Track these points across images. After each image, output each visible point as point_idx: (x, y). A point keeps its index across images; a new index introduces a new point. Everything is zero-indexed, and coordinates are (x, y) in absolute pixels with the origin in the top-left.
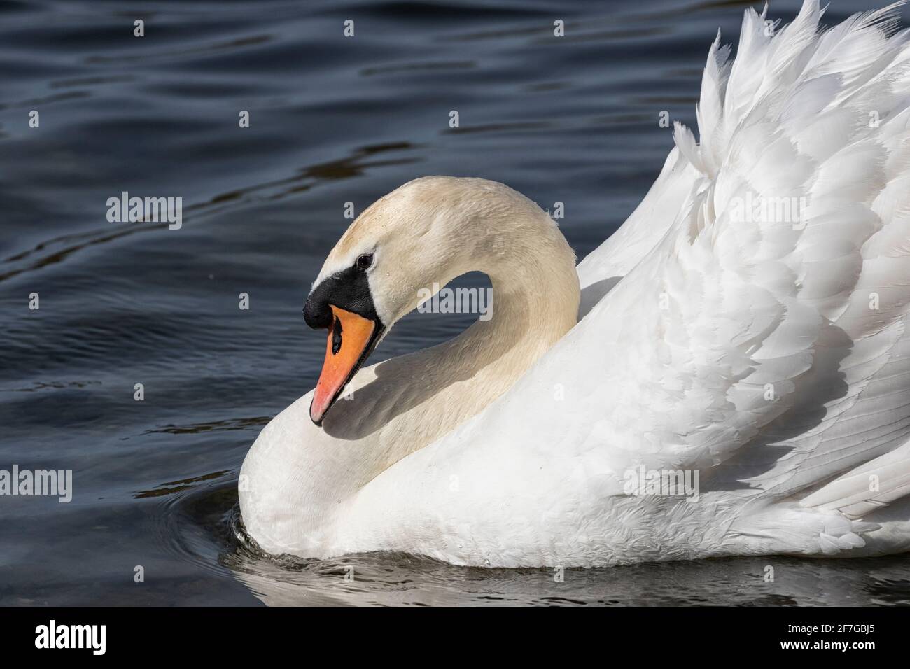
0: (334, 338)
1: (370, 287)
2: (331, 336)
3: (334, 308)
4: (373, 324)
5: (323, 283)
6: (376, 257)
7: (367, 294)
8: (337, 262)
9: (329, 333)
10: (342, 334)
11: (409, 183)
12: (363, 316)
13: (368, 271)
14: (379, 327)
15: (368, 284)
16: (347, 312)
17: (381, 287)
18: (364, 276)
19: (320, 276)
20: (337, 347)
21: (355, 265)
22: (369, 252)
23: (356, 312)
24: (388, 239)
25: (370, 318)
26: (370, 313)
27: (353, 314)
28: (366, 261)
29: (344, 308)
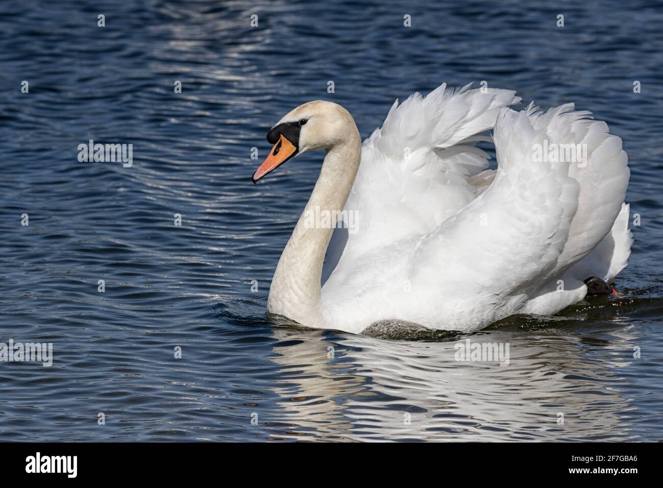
0: (276, 148)
1: (301, 133)
2: (274, 147)
3: (282, 136)
4: (295, 149)
5: (281, 125)
6: (309, 121)
7: (299, 135)
8: (290, 117)
9: (274, 145)
10: (280, 148)
12: (293, 144)
13: (302, 126)
14: (297, 151)
15: (300, 131)
16: (286, 139)
17: (305, 135)
18: (300, 128)
19: (281, 120)
20: (275, 153)
21: (299, 122)
22: (306, 118)
23: (291, 141)
24: (316, 116)
25: (295, 146)
26: (296, 144)
27: (289, 141)
28: (304, 122)
29: (286, 138)
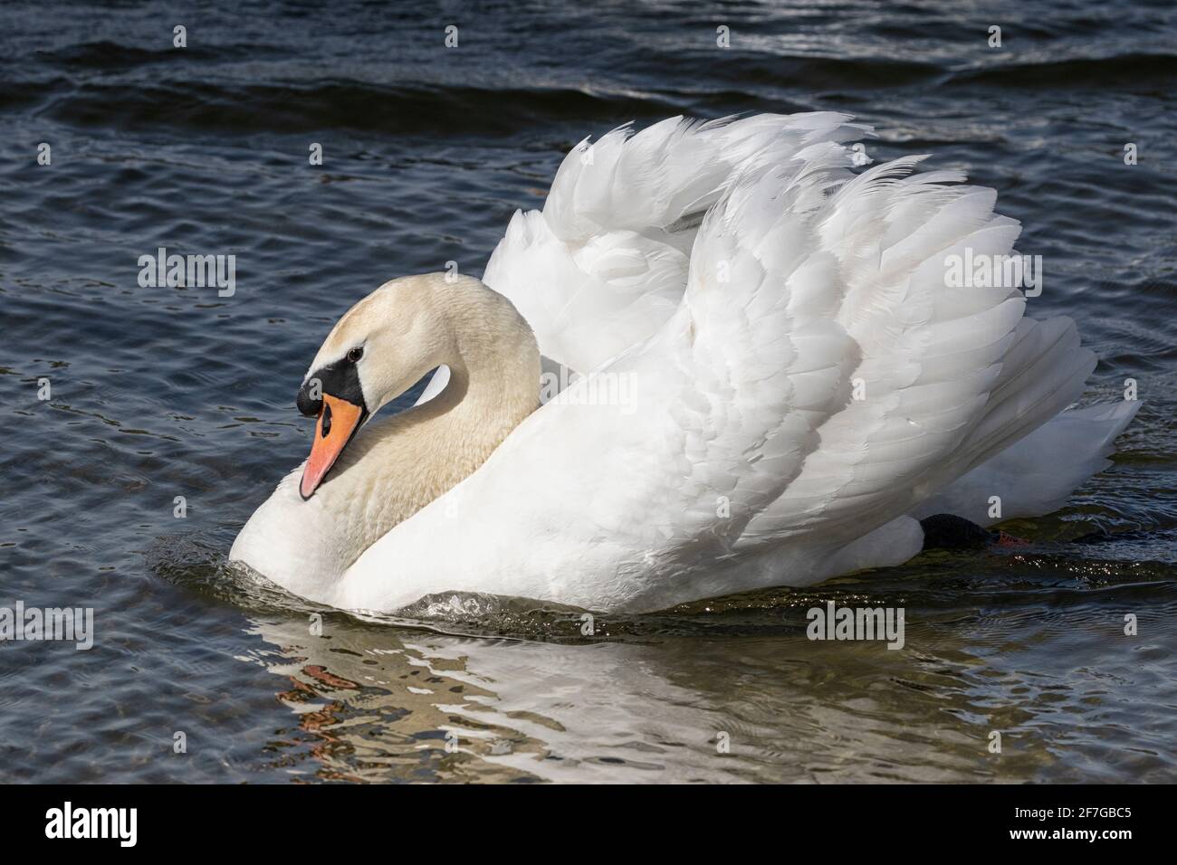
0: (324, 422)
1: (359, 377)
2: (320, 422)
3: (326, 395)
4: (360, 410)
5: (316, 375)
6: (365, 349)
7: (356, 382)
8: (327, 356)
9: (318, 418)
10: (331, 419)
11: (385, 284)
12: (352, 403)
13: (358, 363)
14: (365, 413)
15: (357, 374)
16: (336, 399)
17: (370, 377)
18: (354, 367)
19: (313, 365)
20: (326, 431)
21: (347, 357)
22: (358, 346)
23: (346, 400)
24: (375, 335)
25: (358, 405)
26: (358, 400)
27: (343, 401)
28: (356, 354)
29: (335, 396)
